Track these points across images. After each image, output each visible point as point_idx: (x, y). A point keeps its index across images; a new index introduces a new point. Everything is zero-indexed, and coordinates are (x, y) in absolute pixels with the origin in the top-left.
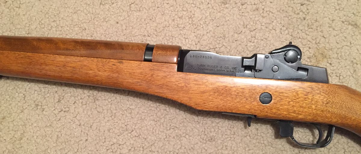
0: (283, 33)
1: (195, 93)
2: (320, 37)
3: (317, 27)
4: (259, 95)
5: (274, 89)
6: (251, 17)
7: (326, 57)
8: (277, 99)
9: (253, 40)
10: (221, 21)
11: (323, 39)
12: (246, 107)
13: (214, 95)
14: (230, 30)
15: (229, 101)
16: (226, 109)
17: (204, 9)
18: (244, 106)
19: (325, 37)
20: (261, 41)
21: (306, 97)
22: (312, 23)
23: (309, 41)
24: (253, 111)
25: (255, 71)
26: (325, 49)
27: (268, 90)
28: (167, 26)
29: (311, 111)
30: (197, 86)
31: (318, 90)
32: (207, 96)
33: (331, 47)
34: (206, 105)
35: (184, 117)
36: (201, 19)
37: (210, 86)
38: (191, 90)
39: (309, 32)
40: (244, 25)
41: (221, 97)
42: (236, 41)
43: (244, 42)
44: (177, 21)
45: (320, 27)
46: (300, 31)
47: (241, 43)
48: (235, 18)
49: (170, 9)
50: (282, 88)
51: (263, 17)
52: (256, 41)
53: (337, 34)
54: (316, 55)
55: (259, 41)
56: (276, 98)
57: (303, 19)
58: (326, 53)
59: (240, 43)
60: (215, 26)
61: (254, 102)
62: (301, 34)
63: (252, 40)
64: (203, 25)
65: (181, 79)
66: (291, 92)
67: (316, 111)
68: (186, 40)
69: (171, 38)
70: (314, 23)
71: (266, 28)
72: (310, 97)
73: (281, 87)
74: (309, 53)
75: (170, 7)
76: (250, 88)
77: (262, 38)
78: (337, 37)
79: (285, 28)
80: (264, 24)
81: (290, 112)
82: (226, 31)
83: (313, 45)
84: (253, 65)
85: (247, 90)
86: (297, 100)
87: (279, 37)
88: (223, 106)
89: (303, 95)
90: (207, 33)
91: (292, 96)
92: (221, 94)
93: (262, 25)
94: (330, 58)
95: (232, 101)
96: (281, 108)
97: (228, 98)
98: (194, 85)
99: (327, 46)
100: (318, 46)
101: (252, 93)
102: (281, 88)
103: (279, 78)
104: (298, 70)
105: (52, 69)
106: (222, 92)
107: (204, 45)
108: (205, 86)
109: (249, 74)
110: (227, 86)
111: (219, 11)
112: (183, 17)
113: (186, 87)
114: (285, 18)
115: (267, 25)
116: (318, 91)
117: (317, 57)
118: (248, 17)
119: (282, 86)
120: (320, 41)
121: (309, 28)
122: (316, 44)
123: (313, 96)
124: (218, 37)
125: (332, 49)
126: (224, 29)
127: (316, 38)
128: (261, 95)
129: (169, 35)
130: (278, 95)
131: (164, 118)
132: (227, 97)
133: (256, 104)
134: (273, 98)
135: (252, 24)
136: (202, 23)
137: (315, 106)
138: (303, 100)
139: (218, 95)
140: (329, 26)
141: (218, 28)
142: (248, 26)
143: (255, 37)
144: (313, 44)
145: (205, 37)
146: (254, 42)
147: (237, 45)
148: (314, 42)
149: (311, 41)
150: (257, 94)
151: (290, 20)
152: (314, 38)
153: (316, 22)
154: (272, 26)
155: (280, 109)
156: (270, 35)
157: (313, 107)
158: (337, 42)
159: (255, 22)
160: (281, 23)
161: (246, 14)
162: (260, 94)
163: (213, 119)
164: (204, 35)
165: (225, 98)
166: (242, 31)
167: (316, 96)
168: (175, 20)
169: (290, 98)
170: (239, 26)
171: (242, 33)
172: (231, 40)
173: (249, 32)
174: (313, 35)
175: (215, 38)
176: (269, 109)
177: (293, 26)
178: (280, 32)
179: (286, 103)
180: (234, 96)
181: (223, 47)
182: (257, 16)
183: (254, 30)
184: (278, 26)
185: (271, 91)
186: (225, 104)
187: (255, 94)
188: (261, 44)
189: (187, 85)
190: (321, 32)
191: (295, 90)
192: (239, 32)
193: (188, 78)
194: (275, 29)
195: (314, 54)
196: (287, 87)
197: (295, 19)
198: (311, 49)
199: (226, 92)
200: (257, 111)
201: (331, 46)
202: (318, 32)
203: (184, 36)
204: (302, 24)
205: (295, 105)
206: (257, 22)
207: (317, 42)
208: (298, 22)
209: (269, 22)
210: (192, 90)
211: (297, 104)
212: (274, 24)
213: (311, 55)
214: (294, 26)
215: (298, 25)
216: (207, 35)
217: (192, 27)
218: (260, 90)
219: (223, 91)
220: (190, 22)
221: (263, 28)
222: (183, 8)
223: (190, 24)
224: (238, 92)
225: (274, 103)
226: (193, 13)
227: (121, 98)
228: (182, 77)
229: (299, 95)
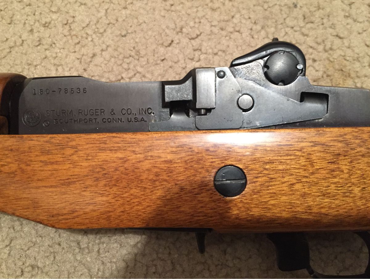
0: (256, 37)
1: (45, 187)
2: (331, 38)
3: (322, 19)
4: (213, 174)
5: (248, 153)
6: (189, 11)
7: (349, 76)
8: (260, 179)
9: (197, 55)
10: (129, 25)
11: (337, 41)
12: (182, 209)
13: (96, 186)
14: (148, 41)
15: (136, 197)
16: (130, 221)
17: (93, 5)
18: (178, 208)
19: (342, 36)
20: (213, 57)
21: (333, 166)
22: (310, 11)
23: (311, 47)
24: (201, 218)
25: (197, 114)
26: (345, 60)
27: (232, 159)
28: (18, 44)
29: (351, 204)
30: (50, 167)
31: (361, 146)
32: (78, 191)
33: (356, 56)
34: (77, 217)
35: (57, 239)
36: (88, 25)
37: (82, 164)
38: (36, 178)
39: (309, 29)
40: (176, 27)
41: (115, 189)
42: (163, 60)
43: (178, 61)
44: (39, 32)
45: (328, 18)
46: (289, 29)
47: (173, 64)
48: (158, 17)
49: (23, 11)
50: (269, 149)
51: (213, 10)
52: (202, 57)
53: (364, 29)
54: (329, 73)
55: (211, 56)
56: (257, 178)
57: (292, 5)
58: (348, 68)
59: (170, 63)
60: (117, 36)
61: (202, 195)
62: (292, 36)
63: (194, 55)
64: (91, 35)
65: (6, 152)
66: (292, 157)
67: (364, 201)
68: (57, 70)
69: (26, 67)
70: (315, 11)
71: (220, 30)
72: (344, 167)
73: (265, 146)
74: (314, 71)
75: (24, 8)
76: (187, 159)
77: (216, 51)
78: (364, 34)
79: (258, 27)
80: (215, 23)
81: (298, 211)
82: (140, 44)
83: (321, 54)
84: (190, 97)
85: (180, 165)
86: (313, 178)
87: (249, 45)
88: (122, 212)
89: (324, 164)
90: (102, 50)
91: (298, 169)
92: (113, 183)
93: (212, 26)
94: (358, 77)
95: (143, 197)
96: (272, 202)
97: (132, 192)
98: (41, 164)
99: (349, 52)
100: (330, 54)
101: (192, 171)
102: (266, 150)
103: (258, 125)
104: (302, 100)
106: (115, 177)
107: (96, 75)
108: (71, 166)
109: (183, 122)
110: (128, 160)
111: (124, 5)
112: (52, 25)
113: (23, 171)
114: (256, 7)
115: (223, 24)
116: (362, 149)
117: (332, 77)
118: (183, 12)
119: (267, 144)
120: (332, 45)
121: (307, 23)
122: (326, 51)
123: (351, 162)
124: (124, 57)
125: (360, 59)
126: (137, 40)
127: (323, 41)
128: (217, 172)
129: (21, 62)
130: (262, 169)
131: (8, 248)
132: (131, 188)
133: (207, 199)
134: (249, 178)
135: (192, 24)
136: (90, 32)
137: (359, 189)
138: (327, 176)
139: (105, 185)
140: (344, 16)
141: (124, 38)
142: (184, 30)
143: (200, 50)
144: (319, 52)
145: (98, 60)
146: (199, 60)
147: (165, 69)
148: (321, 48)
149: (315, 47)
150: (208, 171)
151: (266, 10)
152: (319, 40)
153: (319, 9)
154: (233, 25)
155: (270, 207)
156: (232, 43)
157: (356, 190)
158: (366, 45)
159: (197, 20)
160: (250, 18)
161: (179, 8)
162: (215, 170)
163: (123, 237)
164: (94, 55)
165: (126, 192)
166: (172, 41)
167: (360, 161)
168: (35, 31)
169: (292, 175)
170: (167, 31)
171: (173, 45)
172: (151, 61)
173: (188, 40)
174: (317, 35)
175: (120, 60)
176: (243, 209)
177: (274, 21)
178: (250, 34)
179: (285, 188)
180: (148, 185)
181: (138, 75)
182: (200, 9)
183: (198, 36)
184: (245, 24)
185: (240, 160)
186: (127, 207)
187: (200, 173)
188: (214, 61)
189: (23, 166)
190: (331, 27)
191: (304, 153)
192: (166, 44)
193: (26, 149)
194: (239, 31)
195: (325, 72)
196: (281, 145)
197: (277, 7)
198: (317, 63)
199: (127, 174)
200: (211, 217)
201: (357, 53)
202: (325, 28)
203: (52, 61)
204: (292, 15)
205: (309, 192)
206: (202, 21)
207: (328, 47)
208: (283, 12)
209: (226, 18)
210: (39, 180)
211: (314, 189)
212: (235, 20)
213: (320, 74)
214: (276, 22)
215: (285, 19)
216: (101, 54)
217: (70, 41)
218: (214, 160)
219: (118, 172)
220: (66, 32)
221: (216, 30)
222: (51, 6)
223: (65, 36)
224: (156, 172)
225: (254, 192)
226: (72, 14)
228: (10, 148)
229: (315, 164)
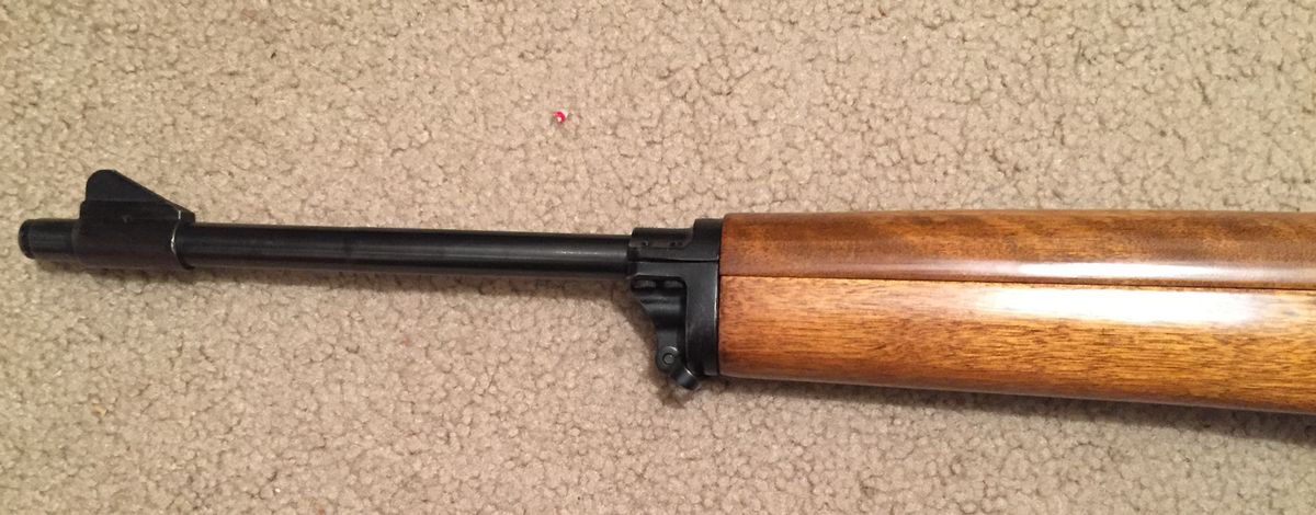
105: (1006, 342)
227: (1231, 448)
